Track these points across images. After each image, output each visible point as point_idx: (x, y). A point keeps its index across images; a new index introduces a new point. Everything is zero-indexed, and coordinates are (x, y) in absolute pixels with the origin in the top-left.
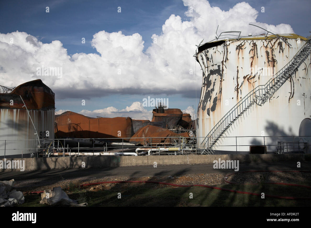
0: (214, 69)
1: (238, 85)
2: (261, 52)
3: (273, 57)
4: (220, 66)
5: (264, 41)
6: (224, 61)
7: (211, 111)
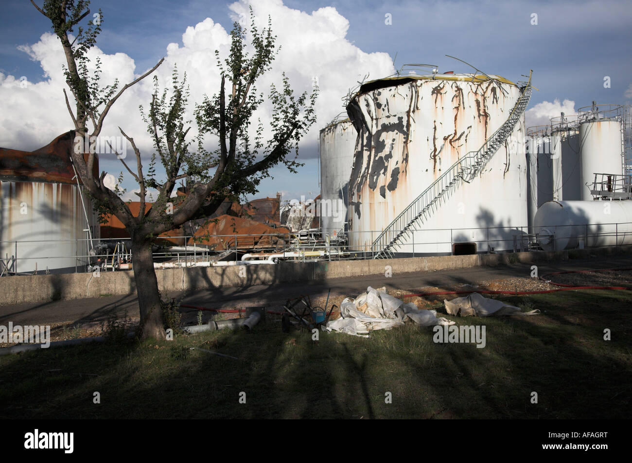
0: (390, 123)
1: (435, 150)
2: (470, 100)
3: (484, 110)
4: (402, 118)
5: (471, 83)
6: (411, 111)
7: (387, 191)
